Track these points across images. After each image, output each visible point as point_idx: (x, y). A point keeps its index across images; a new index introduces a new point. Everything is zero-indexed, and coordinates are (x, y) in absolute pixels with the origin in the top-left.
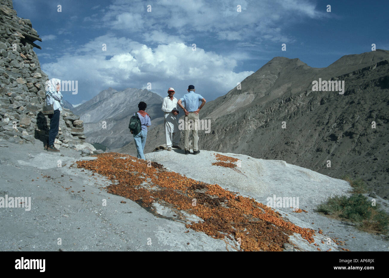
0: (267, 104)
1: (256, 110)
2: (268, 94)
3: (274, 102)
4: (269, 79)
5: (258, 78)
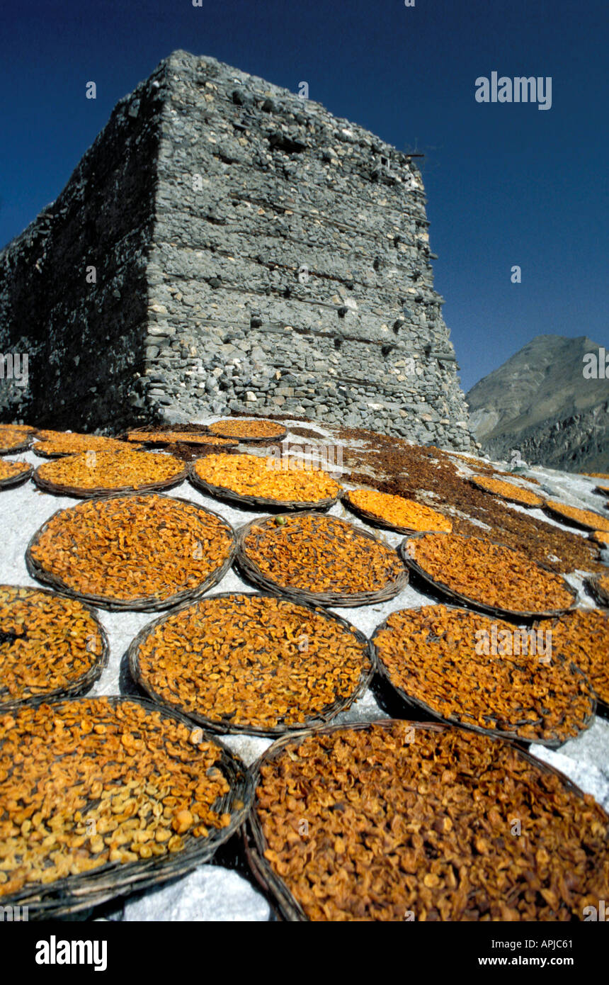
0: (525, 431)
1: (503, 443)
2: (527, 412)
3: (539, 427)
4: (527, 381)
5: (504, 379)
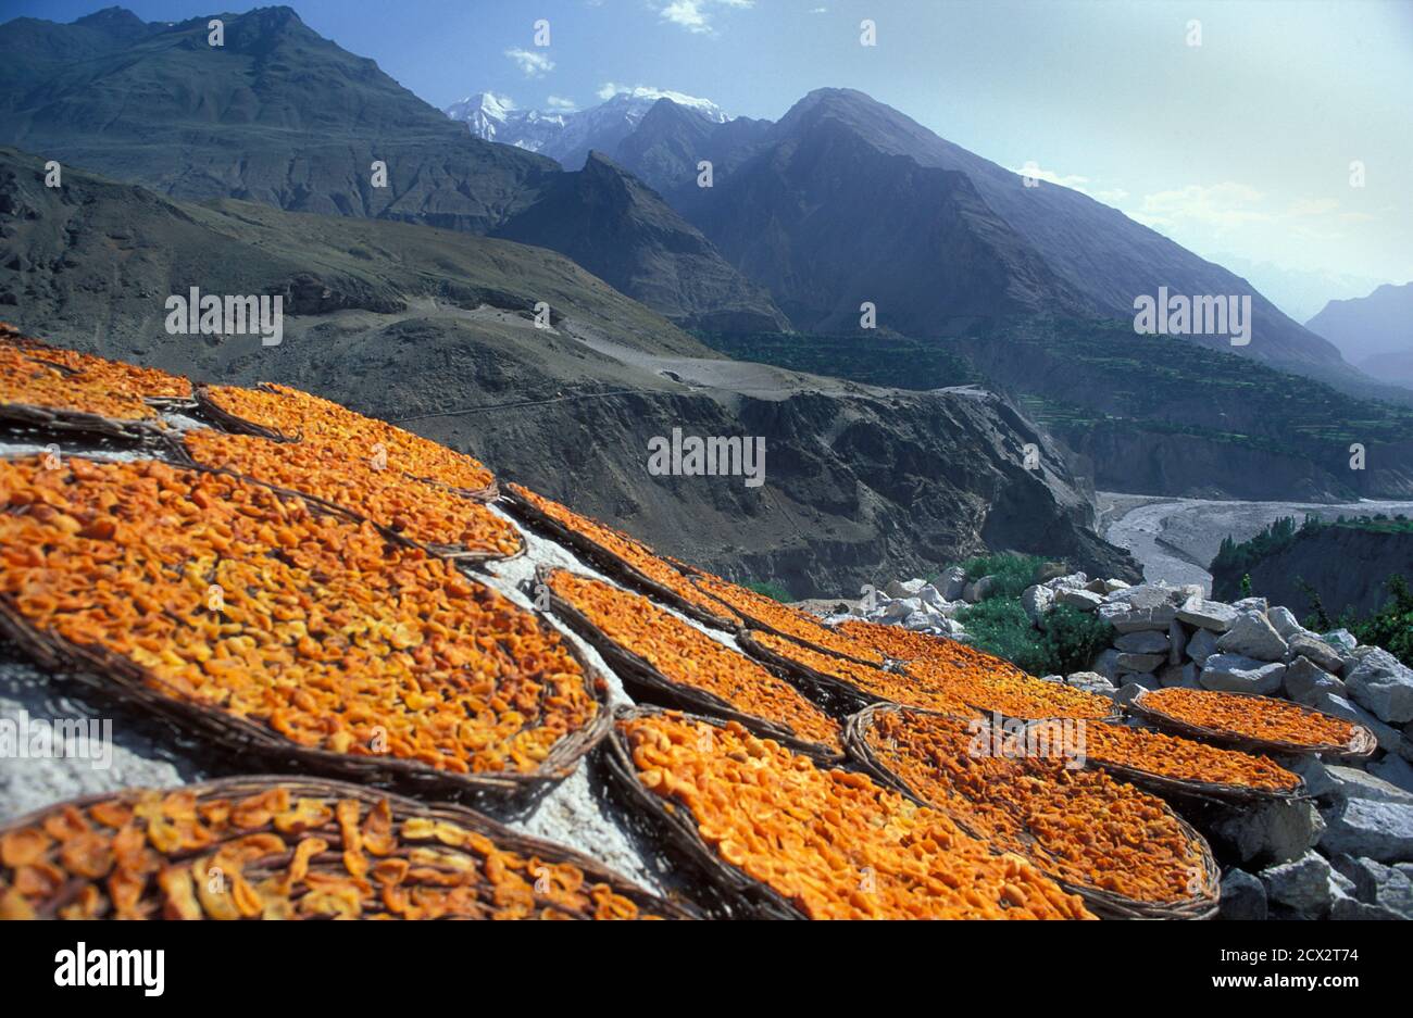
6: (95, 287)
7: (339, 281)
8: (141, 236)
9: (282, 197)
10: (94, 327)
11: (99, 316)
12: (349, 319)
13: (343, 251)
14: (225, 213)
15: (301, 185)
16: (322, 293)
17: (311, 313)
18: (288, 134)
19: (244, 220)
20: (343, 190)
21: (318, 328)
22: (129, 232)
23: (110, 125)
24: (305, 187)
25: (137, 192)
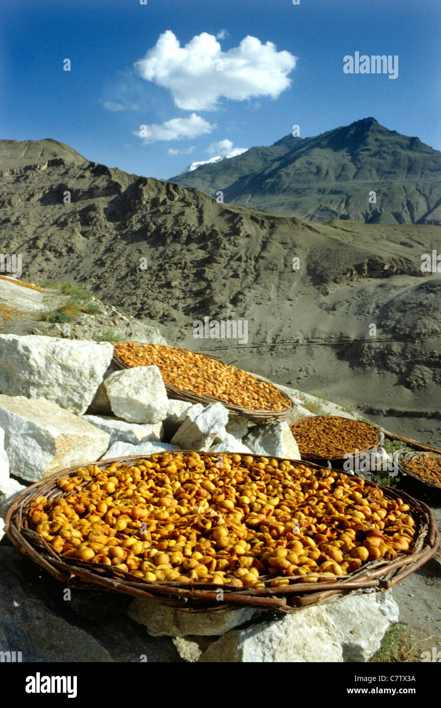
6: (271, 268)
7: (393, 259)
8: (294, 242)
9: (366, 216)
10: (271, 287)
11: (274, 282)
12: (398, 281)
13: (397, 243)
14: (335, 227)
15: (376, 210)
16: (383, 267)
17: (377, 277)
18: (370, 184)
19: (345, 230)
20: (398, 210)
21: (381, 286)
22: (289, 241)
23: (285, 190)
24: (378, 211)
25: (293, 220)
